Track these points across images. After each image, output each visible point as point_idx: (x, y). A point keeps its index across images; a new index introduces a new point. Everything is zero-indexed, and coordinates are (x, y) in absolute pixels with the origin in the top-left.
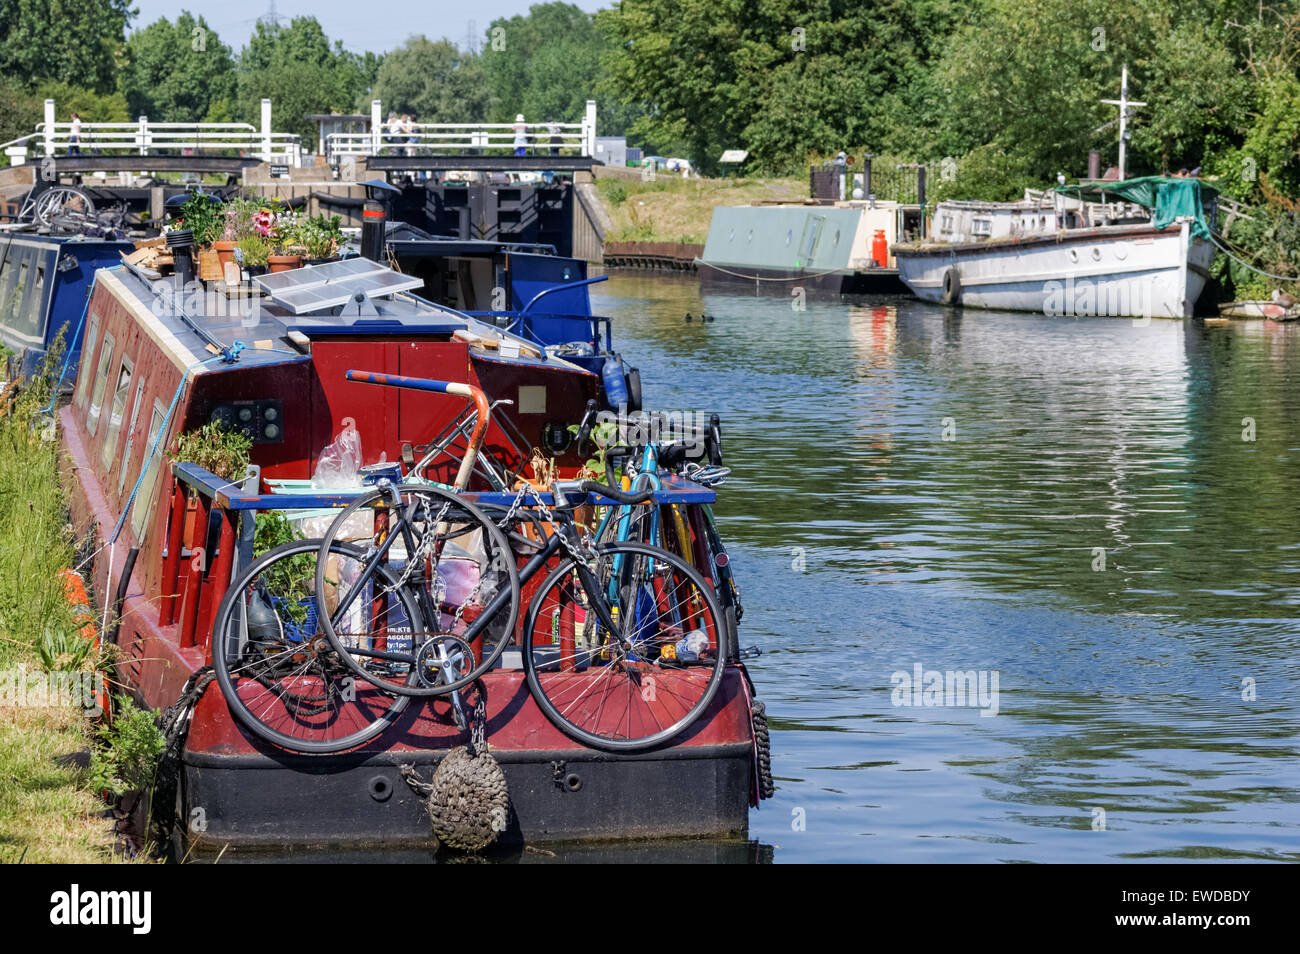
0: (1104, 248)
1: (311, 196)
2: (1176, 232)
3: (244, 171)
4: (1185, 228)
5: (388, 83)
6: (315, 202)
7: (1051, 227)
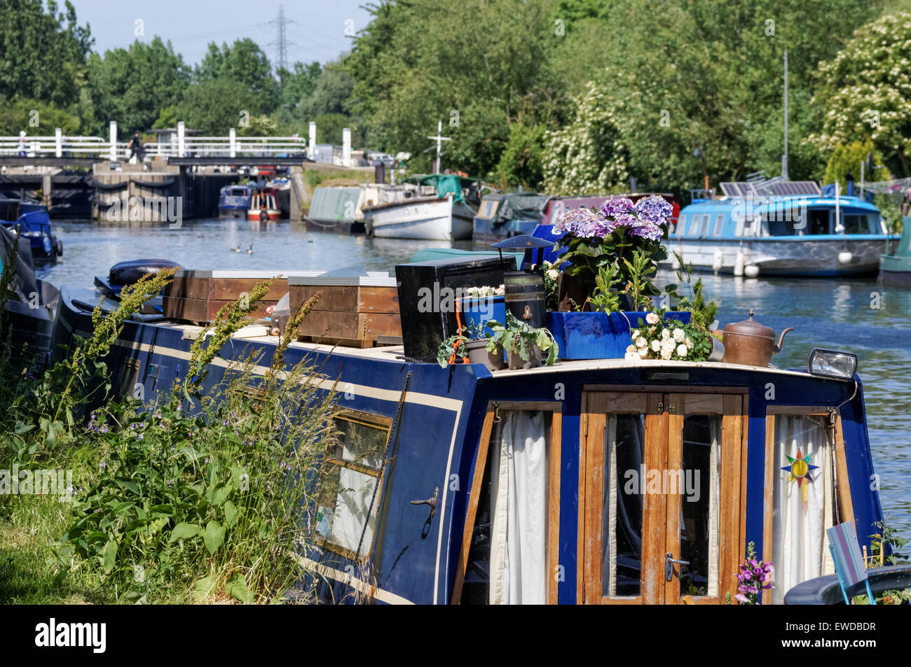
0: (419, 207)
1: (131, 181)
2: (446, 200)
3: (94, 166)
4: (451, 199)
5: (325, 88)
6: (133, 185)
7: (401, 197)
